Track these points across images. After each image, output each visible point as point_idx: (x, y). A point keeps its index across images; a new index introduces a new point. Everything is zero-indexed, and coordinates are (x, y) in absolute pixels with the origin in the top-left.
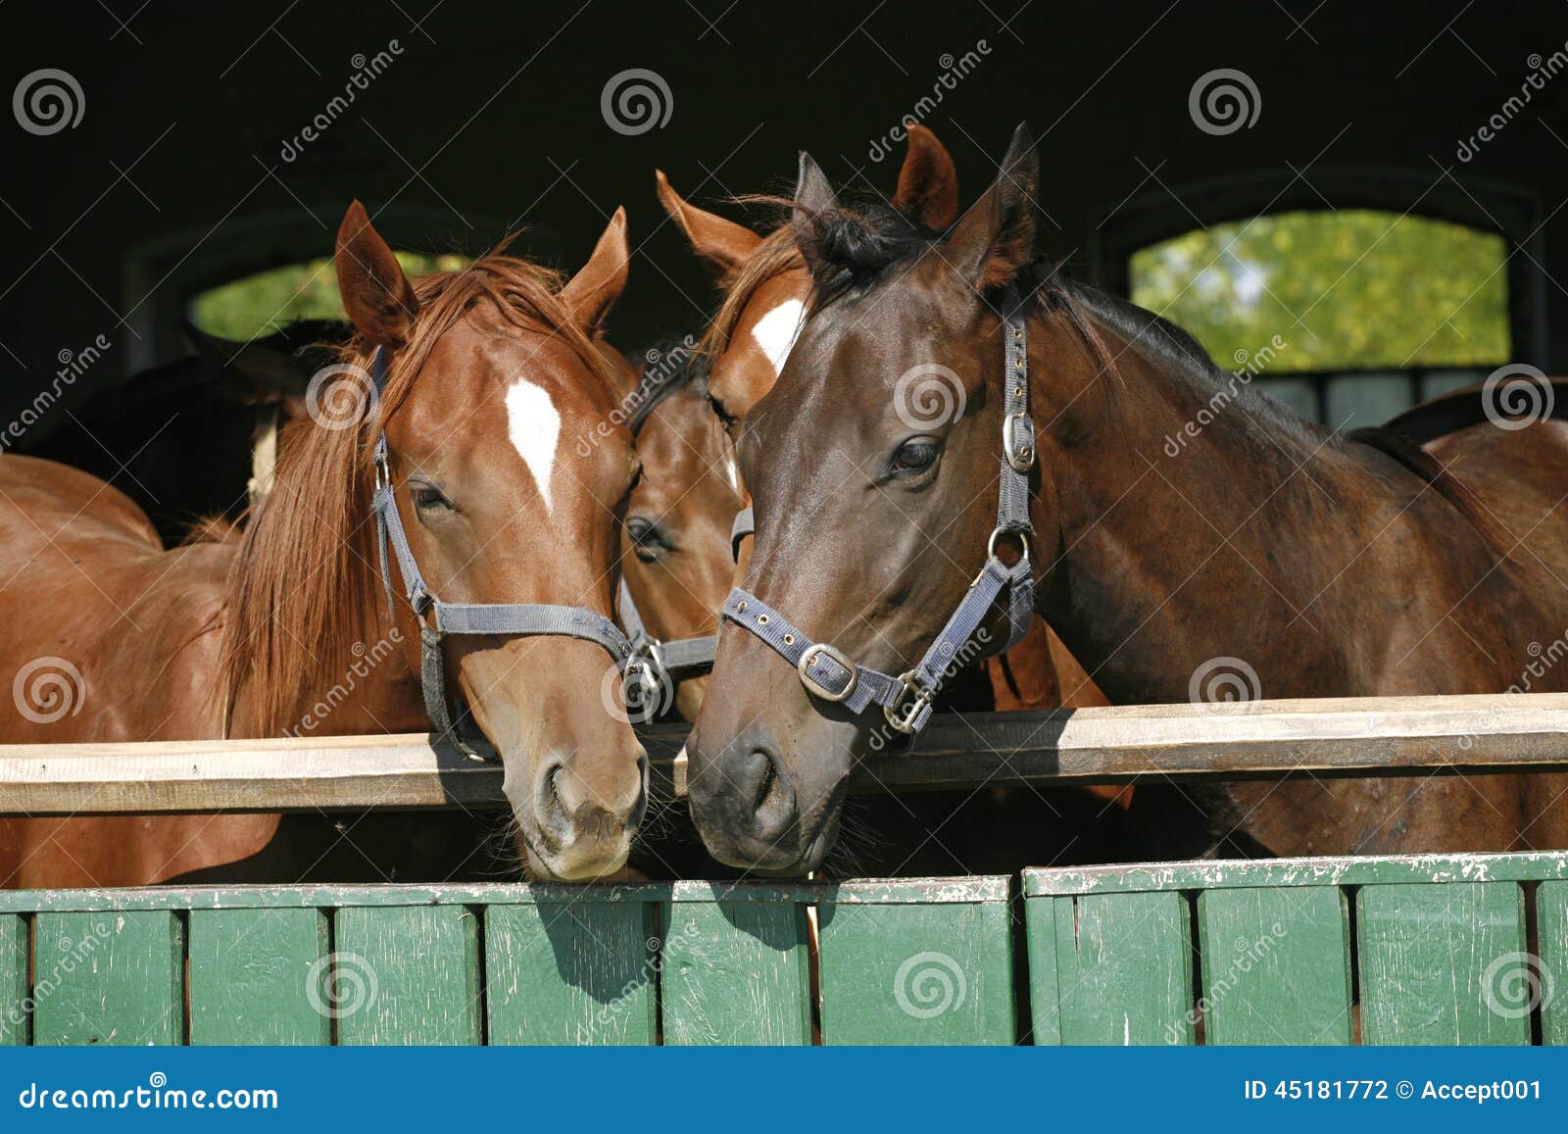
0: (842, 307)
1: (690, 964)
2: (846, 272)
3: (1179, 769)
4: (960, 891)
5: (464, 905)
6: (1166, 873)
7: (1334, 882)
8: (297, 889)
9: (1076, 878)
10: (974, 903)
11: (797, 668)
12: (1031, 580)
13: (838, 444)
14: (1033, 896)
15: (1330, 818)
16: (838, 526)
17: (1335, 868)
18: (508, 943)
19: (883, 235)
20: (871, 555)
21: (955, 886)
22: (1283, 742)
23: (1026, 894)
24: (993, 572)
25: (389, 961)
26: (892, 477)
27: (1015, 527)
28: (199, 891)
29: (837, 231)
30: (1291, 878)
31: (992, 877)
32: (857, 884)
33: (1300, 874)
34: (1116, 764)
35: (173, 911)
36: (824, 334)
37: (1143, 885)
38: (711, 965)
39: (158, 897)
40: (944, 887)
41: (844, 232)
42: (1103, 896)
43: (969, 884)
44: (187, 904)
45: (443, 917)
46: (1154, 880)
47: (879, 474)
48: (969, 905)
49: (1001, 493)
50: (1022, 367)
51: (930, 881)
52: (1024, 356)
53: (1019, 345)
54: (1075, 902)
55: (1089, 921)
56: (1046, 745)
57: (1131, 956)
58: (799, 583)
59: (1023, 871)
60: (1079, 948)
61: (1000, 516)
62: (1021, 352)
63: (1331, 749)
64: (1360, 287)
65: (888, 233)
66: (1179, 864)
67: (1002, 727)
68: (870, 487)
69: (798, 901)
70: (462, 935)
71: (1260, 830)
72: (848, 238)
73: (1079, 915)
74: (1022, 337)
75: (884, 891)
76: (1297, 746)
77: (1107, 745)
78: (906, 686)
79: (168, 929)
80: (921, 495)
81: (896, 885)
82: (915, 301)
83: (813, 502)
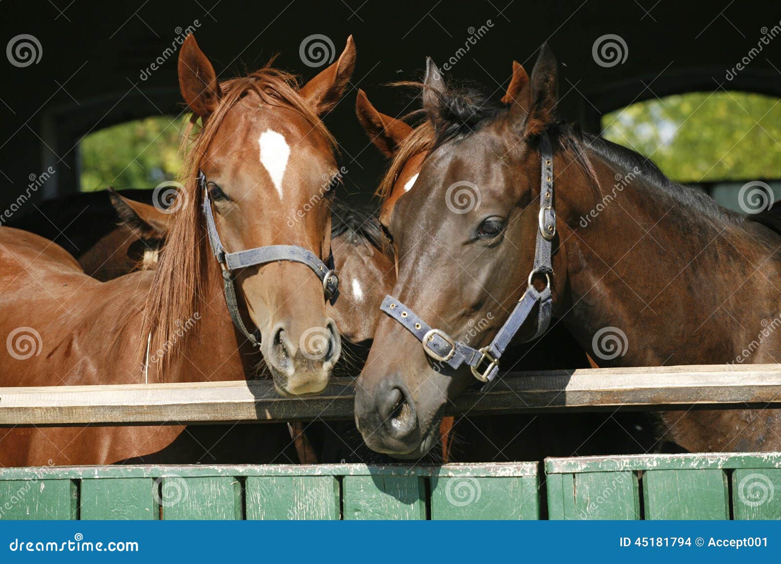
0: (453, 145)
1: (359, 510)
2: (456, 125)
3: (632, 403)
4: (510, 470)
5: (234, 477)
6: (625, 461)
7: (719, 467)
8: (141, 468)
9: (575, 464)
10: (518, 477)
11: (422, 342)
12: (551, 300)
13: (448, 219)
14: (551, 474)
15: (722, 433)
16: (446, 265)
17: (720, 459)
18: (259, 498)
19: (477, 105)
20: (464, 281)
21: (507, 468)
22: (691, 388)
23: (547, 472)
24: (531, 295)
25: (192, 508)
26: (477, 239)
27: (543, 270)
28: (87, 469)
29: (451, 102)
30: (695, 465)
31: (527, 462)
32: (452, 466)
33: (701, 462)
34: (597, 400)
35: (72, 480)
36: (442, 158)
37: (612, 468)
38: (371, 511)
39: (64, 472)
40: (501, 468)
41: (455, 103)
42: (590, 474)
43: (515, 466)
44: (79, 476)
45: (222, 484)
46: (618, 465)
47: (471, 236)
48: (515, 478)
49: (536, 251)
50: (550, 181)
51: (493, 464)
52: (552, 175)
53: (549, 169)
54: (574, 477)
55: (582, 488)
56: (557, 388)
57: (605, 507)
58: (423, 295)
59: (545, 459)
60: (576, 502)
61: (535, 263)
62: (550, 173)
63: (718, 392)
64: (730, 134)
65: (479, 104)
66: (632, 456)
67: (533, 378)
68: (466, 243)
69: (419, 475)
70: (233, 493)
71: (681, 438)
72: (458, 106)
73: (576, 484)
74: (551, 165)
75: (467, 470)
76: (698, 390)
77: (592, 389)
78: (484, 355)
79: (69, 489)
80: (494, 249)
81: (474, 467)
82: (492, 142)
83: (433, 250)
